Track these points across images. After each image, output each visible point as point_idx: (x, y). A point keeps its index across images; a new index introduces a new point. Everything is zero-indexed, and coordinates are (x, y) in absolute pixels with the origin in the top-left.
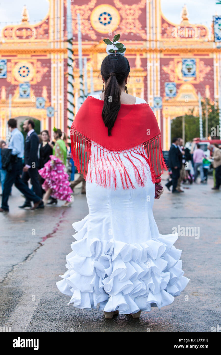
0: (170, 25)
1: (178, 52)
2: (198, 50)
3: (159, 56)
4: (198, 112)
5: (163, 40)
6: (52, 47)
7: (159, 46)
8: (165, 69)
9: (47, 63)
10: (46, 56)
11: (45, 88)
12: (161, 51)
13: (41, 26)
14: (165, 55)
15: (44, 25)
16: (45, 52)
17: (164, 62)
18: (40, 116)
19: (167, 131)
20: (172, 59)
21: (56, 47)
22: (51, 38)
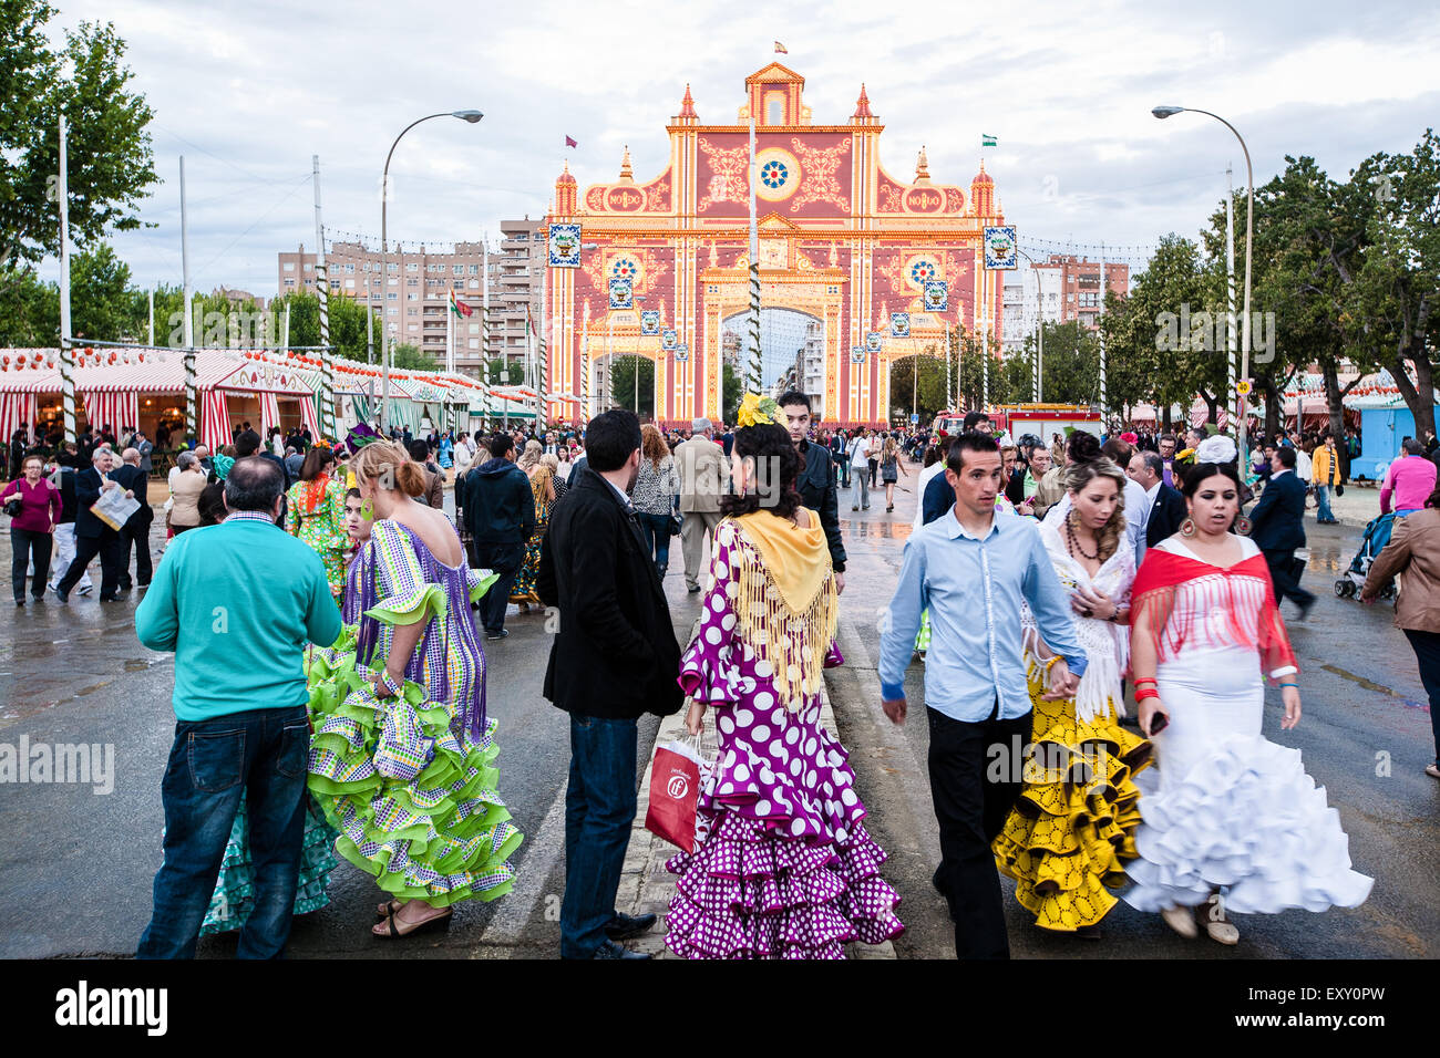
0: (893, 186)
1: (907, 238)
2: (945, 234)
3: (874, 244)
4: (943, 349)
5: (881, 215)
6: (675, 225)
7: (873, 226)
8: (884, 270)
9: (666, 257)
10: (665, 242)
11: (662, 303)
12: (876, 236)
13: (655, 185)
14: (883, 243)
15: (662, 185)
16: (663, 235)
17: (880, 258)
18: (653, 353)
19: (883, 384)
20: (897, 252)
21: (695, 228)
22: (675, 211)
